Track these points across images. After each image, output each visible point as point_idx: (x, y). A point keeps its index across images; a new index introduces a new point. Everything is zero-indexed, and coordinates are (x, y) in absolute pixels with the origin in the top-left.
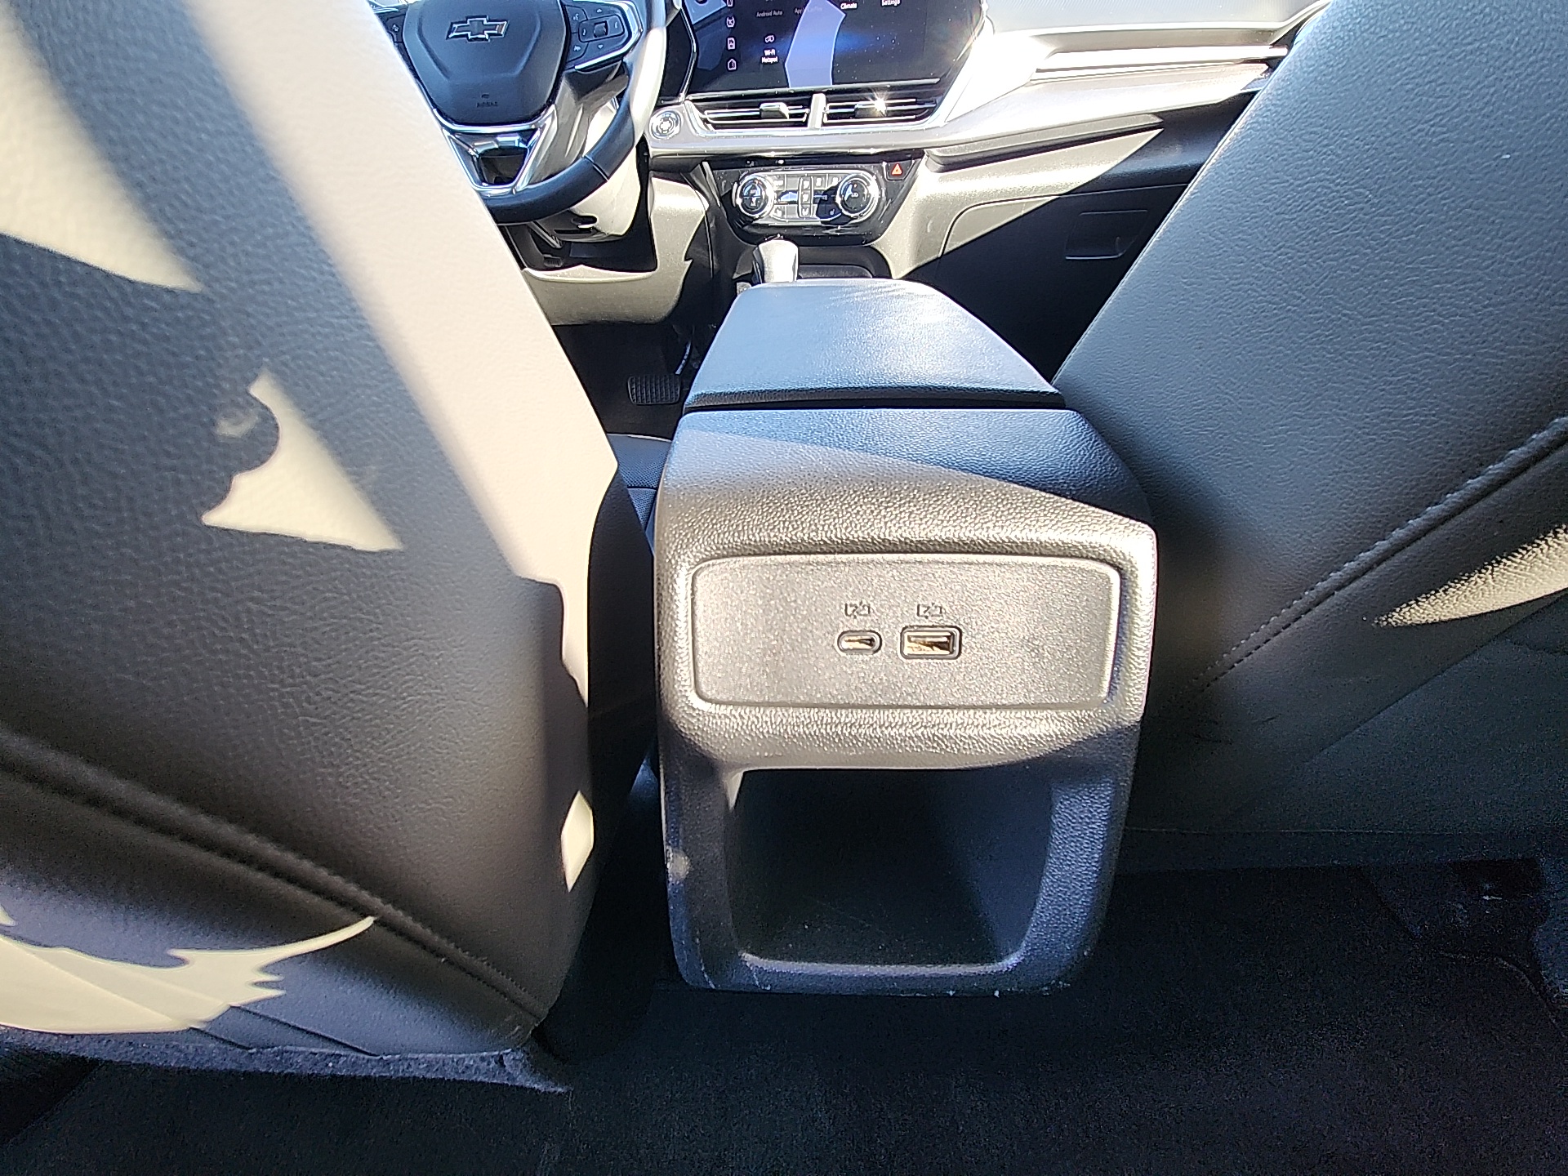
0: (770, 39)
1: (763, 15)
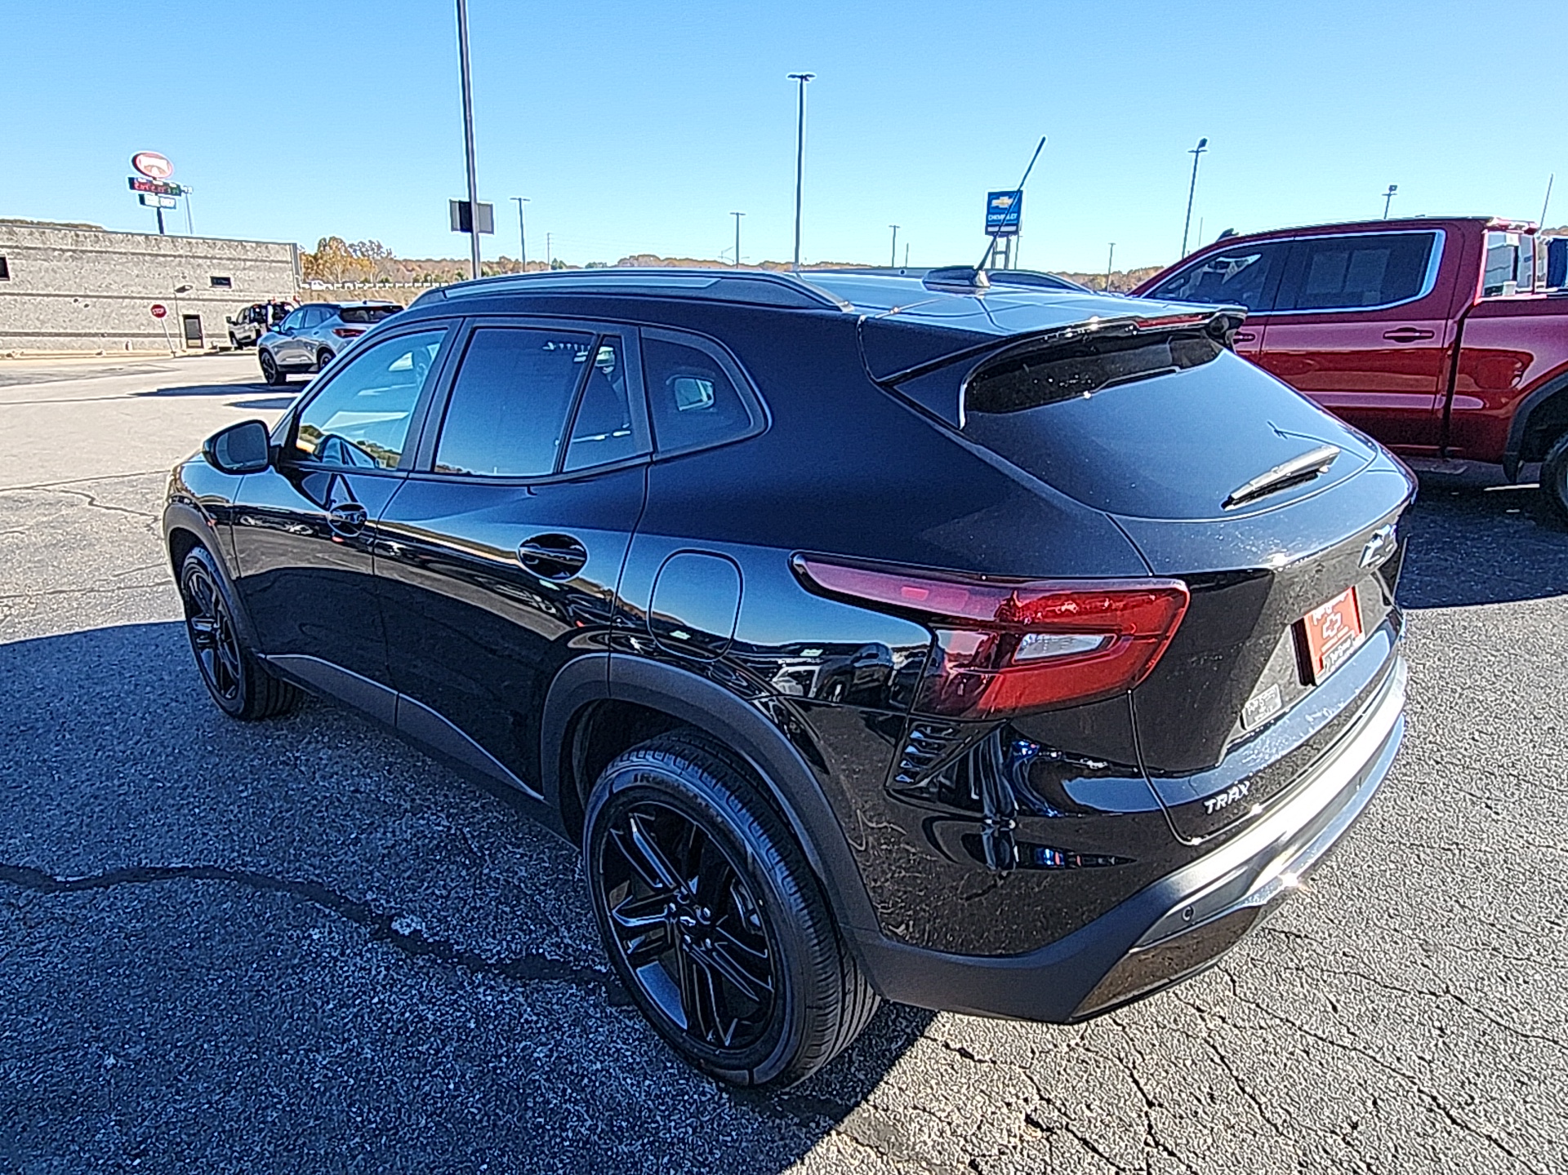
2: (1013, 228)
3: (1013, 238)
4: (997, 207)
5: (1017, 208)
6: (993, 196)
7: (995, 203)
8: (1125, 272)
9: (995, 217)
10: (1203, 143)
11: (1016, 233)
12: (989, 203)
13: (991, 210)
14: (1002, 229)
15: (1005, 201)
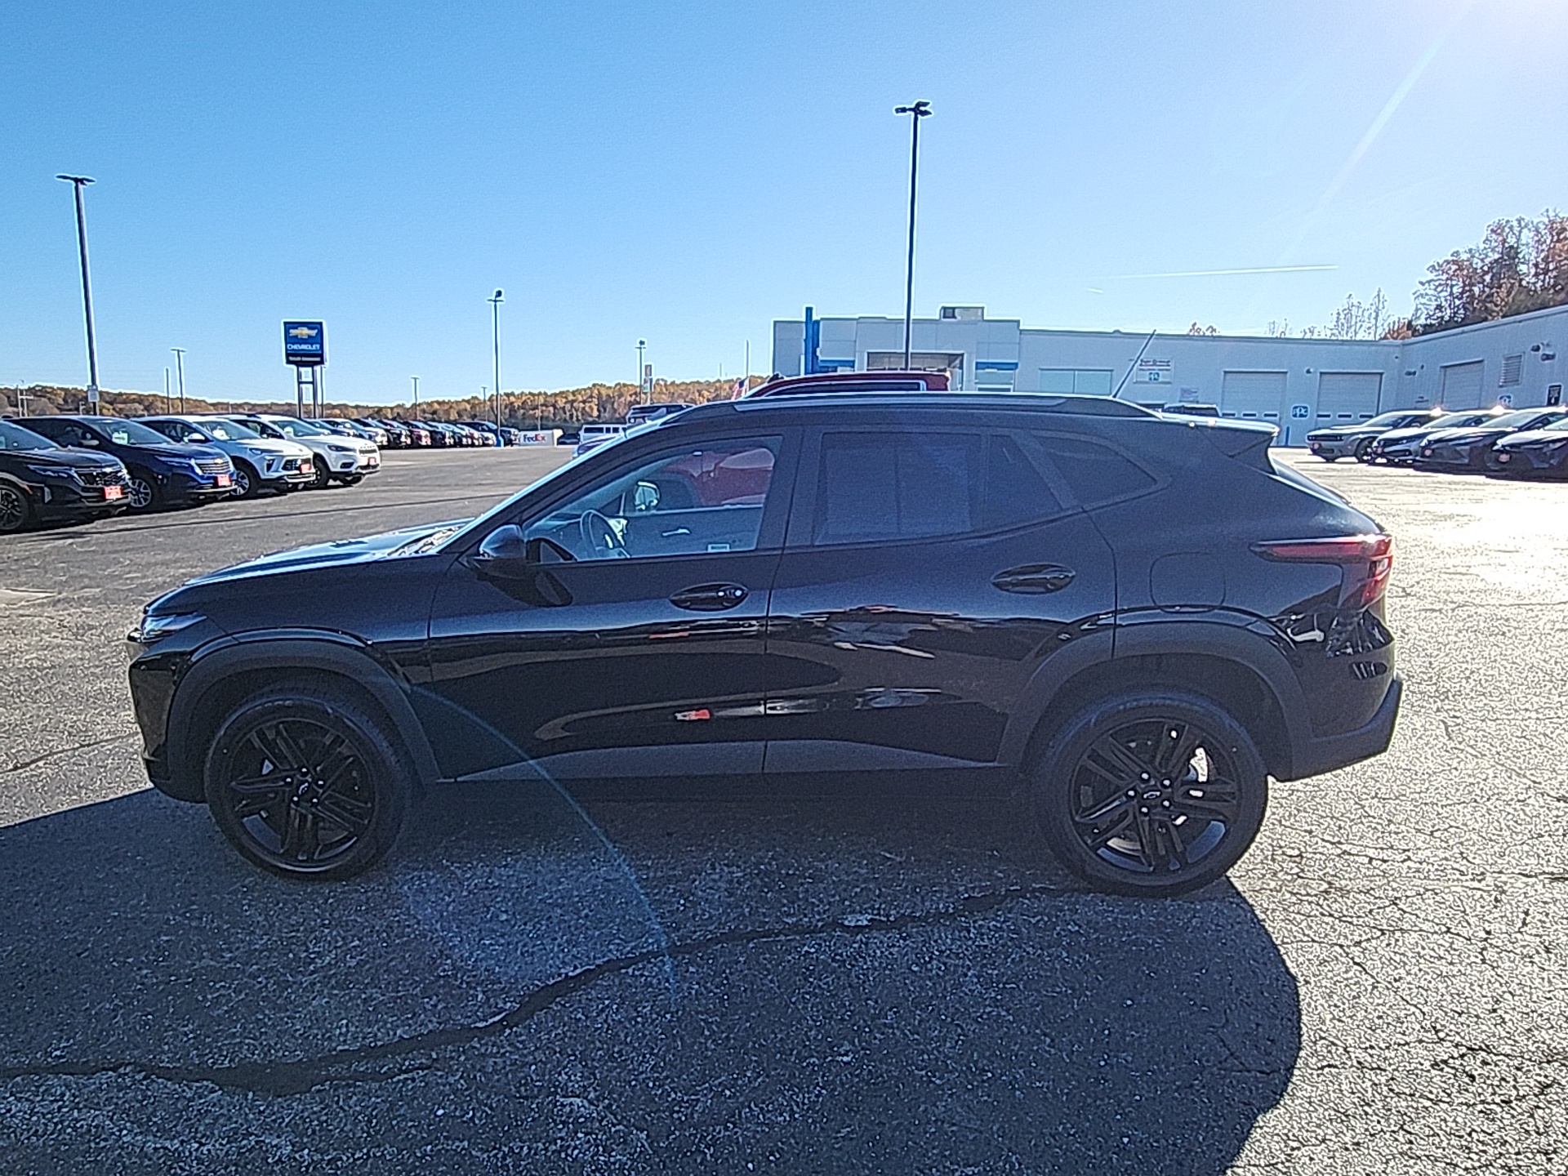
2: (318, 359)
3: (317, 368)
4: (296, 337)
5: (319, 339)
6: (289, 326)
7: (293, 332)
8: (408, 405)
9: (295, 347)
10: (499, 294)
11: (322, 362)
12: (287, 332)
13: (289, 340)
14: (304, 359)
15: (304, 332)
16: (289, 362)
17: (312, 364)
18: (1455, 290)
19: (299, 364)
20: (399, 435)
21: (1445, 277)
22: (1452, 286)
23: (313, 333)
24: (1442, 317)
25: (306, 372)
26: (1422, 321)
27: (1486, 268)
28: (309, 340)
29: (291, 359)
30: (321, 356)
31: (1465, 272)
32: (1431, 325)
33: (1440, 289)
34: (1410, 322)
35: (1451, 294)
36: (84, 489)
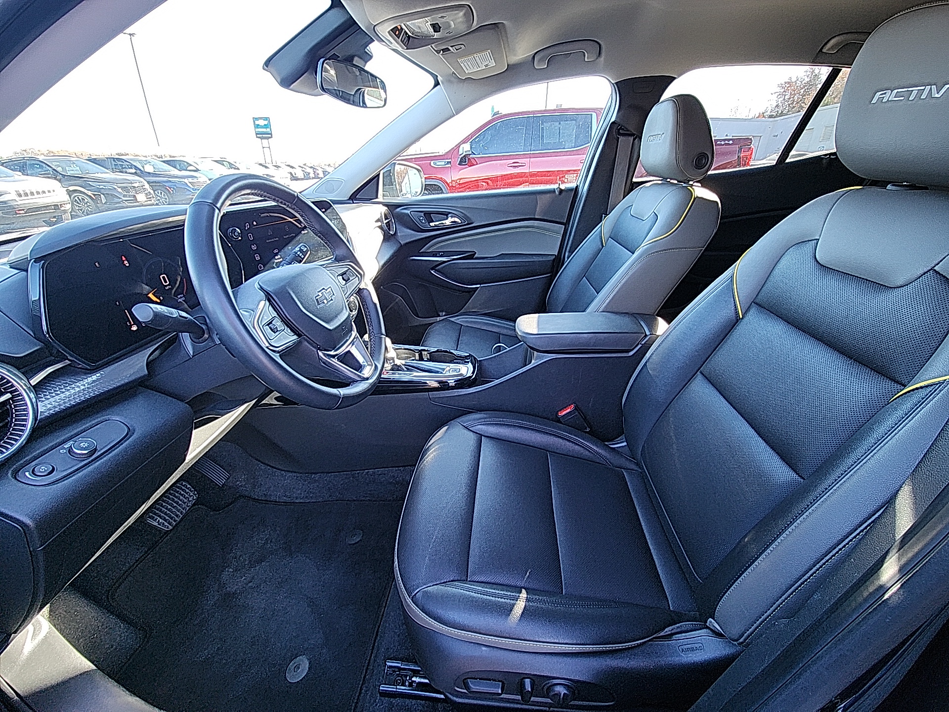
0: (276, 251)
1: (270, 241)
2: (270, 136)
3: (270, 140)
4: (259, 125)
5: (269, 125)
6: (254, 119)
7: (257, 122)
9: (259, 130)
11: (272, 137)
12: (254, 122)
13: (257, 126)
14: (264, 136)
15: (262, 123)
16: (257, 137)
17: (268, 138)
18: (787, 97)
19: (262, 138)
20: (309, 174)
21: (783, 90)
22: (785, 95)
23: (266, 122)
24: (778, 111)
25: (265, 141)
26: (768, 113)
27: (802, 86)
28: (266, 126)
29: (258, 136)
30: (271, 134)
31: (792, 88)
32: (772, 115)
33: (779, 96)
34: (763, 113)
35: (784, 99)
36: (125, 196)
